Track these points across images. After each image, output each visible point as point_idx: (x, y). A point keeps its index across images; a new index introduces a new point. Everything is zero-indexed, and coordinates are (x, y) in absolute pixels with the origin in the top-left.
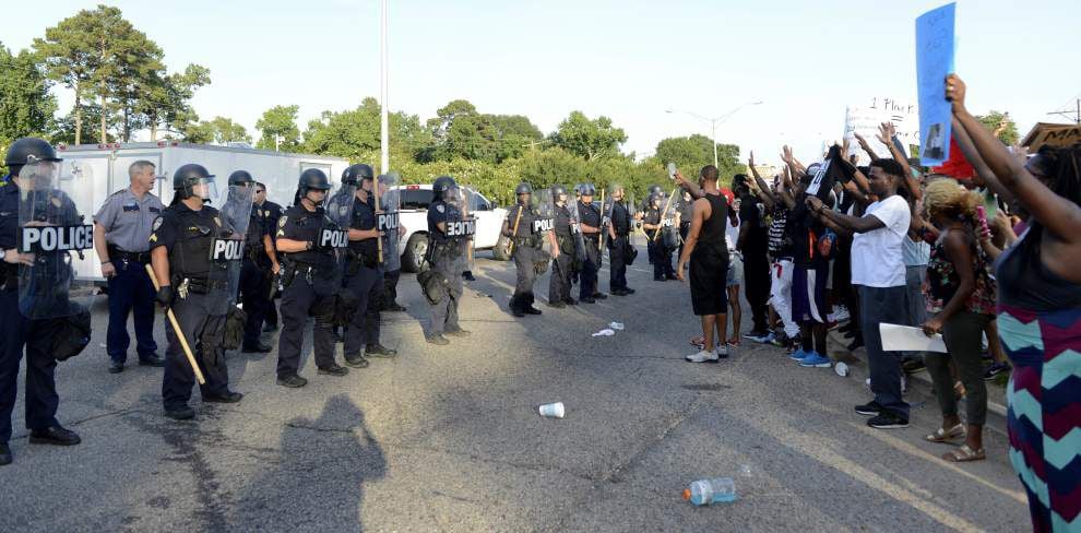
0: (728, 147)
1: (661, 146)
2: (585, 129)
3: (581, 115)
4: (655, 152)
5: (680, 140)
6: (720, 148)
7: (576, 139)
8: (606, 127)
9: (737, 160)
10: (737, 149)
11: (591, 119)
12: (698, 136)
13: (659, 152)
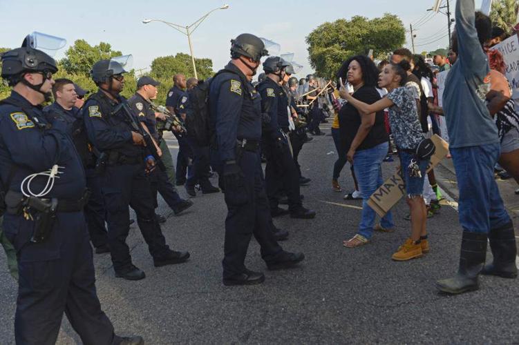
0: (203, 60)
1: (155, 63)
2: (89, 54)
3: (84, 42)
4: (150, 69)
5: (167, 58)
6: (198, 62)
7: (84, 63)
8: (107, 51)
9: (212, 70)
10: (210, 61)
11: (93, 46)
12: (181, 54)
13: (153, 69)
